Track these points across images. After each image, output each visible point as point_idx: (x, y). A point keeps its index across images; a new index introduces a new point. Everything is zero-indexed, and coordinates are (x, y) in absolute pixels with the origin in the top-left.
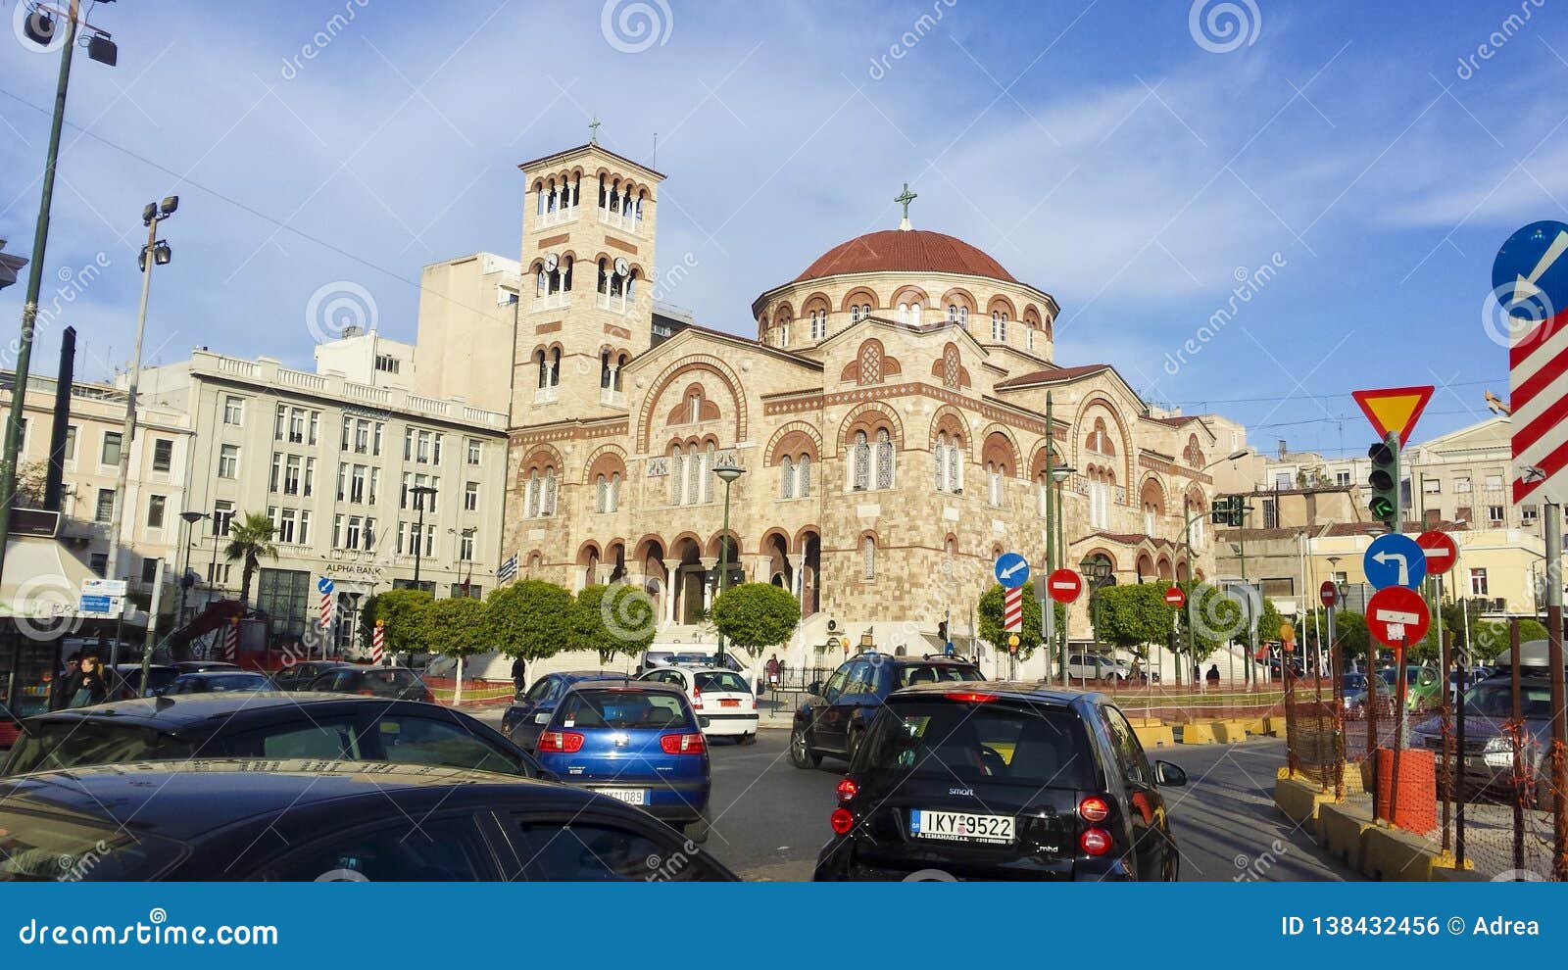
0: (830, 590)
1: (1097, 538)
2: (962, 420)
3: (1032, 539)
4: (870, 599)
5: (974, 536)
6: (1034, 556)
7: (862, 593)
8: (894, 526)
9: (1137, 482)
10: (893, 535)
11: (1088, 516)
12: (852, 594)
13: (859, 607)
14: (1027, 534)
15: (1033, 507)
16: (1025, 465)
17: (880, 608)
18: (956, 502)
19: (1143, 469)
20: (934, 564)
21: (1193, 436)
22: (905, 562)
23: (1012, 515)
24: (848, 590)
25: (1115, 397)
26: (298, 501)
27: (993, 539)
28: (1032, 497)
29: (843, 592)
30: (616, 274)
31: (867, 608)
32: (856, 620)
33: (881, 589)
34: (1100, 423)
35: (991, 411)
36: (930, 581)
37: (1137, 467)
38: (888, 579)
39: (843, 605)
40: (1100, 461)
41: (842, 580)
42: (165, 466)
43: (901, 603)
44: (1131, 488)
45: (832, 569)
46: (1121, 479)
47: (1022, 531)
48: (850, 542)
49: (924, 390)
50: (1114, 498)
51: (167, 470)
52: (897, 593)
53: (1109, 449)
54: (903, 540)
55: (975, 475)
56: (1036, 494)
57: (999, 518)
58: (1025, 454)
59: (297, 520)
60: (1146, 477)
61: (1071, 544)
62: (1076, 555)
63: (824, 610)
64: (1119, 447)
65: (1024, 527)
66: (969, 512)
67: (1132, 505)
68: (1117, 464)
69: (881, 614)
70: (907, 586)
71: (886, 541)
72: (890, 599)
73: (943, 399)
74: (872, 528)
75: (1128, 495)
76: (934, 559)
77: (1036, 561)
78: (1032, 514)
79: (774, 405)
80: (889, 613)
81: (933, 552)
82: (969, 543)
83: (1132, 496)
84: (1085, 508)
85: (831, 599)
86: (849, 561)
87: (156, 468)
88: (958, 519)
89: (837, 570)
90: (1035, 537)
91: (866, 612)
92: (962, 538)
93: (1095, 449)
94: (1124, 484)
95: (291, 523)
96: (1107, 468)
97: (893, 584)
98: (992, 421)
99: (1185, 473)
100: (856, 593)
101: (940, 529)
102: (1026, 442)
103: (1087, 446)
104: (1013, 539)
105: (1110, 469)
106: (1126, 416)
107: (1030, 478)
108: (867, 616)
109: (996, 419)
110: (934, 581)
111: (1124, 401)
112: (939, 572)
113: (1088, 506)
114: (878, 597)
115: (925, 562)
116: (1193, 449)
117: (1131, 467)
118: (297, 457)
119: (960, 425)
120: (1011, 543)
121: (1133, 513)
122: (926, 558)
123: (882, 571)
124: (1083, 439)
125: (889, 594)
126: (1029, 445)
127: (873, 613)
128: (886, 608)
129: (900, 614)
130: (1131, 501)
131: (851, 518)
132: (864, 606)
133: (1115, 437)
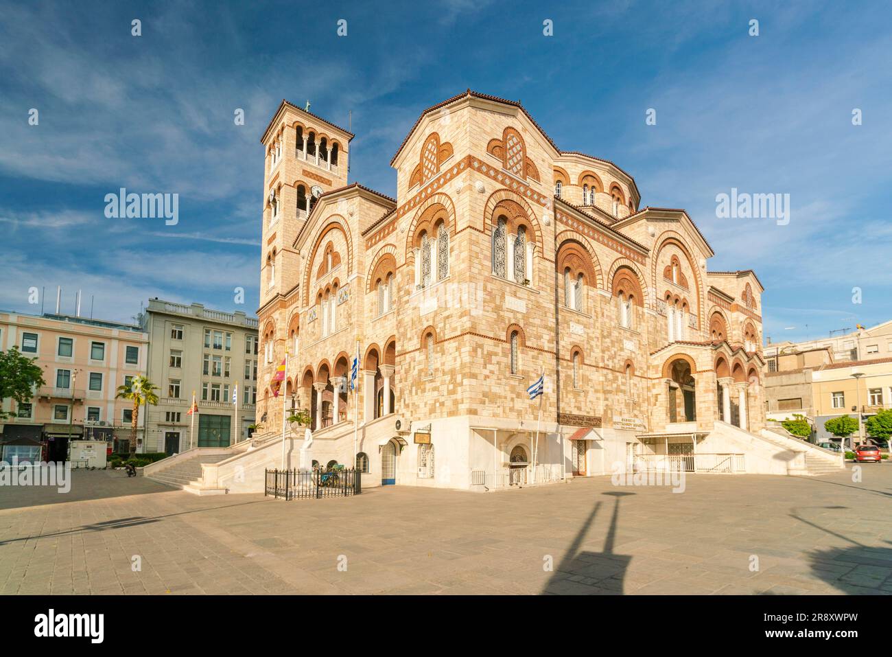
0: (402, 392)
1: (676, 345)
2: (529, 212)
3: (613, 346)
4: (430, 396)
5: (546, 331)
6: (616, 361)
7: (424, 391)
8: (448, 317)
9: (706, 312)
10: (448, 326)
11: (667, 334)
12: (417, 394)
13: (422, 405)
14: (608, 340)
15: (614, 317)
16: (606, 277)
17: (438, 404)
18: (522, 293)
19: (711, 304)
20: (490, 354)
21: (748, 284)
22: (457, 353)
23: (592, 321)
24: (414, 389)
25: (688, 242)
26: (221, 380)
27: (572, 340)
28: (613, 308)
29: (411, 392)
30: (313, 197)
31: (427, 405)
32: (419, 419)
33: (438, 384)
34: (675, 260)
35: (567, 217)
36: (486, 372)
37: (707, 301)
38: (444, 373)
39: (410, 405)
40: (676, 291)
41: (410, 380)
42: (134, 361)
43: (454, 397)
44: (702, 316)
45: (403, 372)
46: (694, 308)
47: (603, 337)
48: (415, 343)
49: (476, 164)
50: (687, 324)
51: (136, 363)
52: (451, 387)
53: (683, 282)
54: (455, 329)
55: (546, 270)
56: (617, 306)
57: (578, 322)
58: (606, 268)
59: (221, 389)
60: (713, 311)
61: (651, 354)
62: (656, 363)
63: (398, 411)
64: (691, 282)
65: (605, 334)
66: (538, 306)
67: (702, 329)
68: (691, 297)
69: (438, 411)
70: (459, 378)
71: (442, 334)
72: (445, 393)
73: (503, 183)
74: (431, 324)
75: (700, 322)
76: (491, 349)
77: (617, 366)
78: (613, 324)
79: (371, 238)
80: (445, 410)
81: (491, 342)
82: (539, 337)
83: (702, 323)
84: (664, 327)
85: (402, 400)
86: (415, 361)
87: (127, 362)
88: (525, 312)
89: (407, 372)
90: (616, 344)
91: (427, 410)
92: (529, 331)
93: (671, 279)
94: (695, 312)
95: (218, 391)
96: (682, 297)
97: (448, 378)
98: (569, 228)
99: (743, 311)
100: (419, 391)
101: (500, 319)
102: (605, 257)
103: (665, 276)
104: (593, 343)
105: (684, 299)
106: (697, 258)
107: (610, 290)
108: (428, 414)
109: (572, 226)
110: (492, 372)
111: (695, 247)
112: (498, 363)
113: (666, 325)
114: (436, 393)
115: (479, 350)
116: (748, 294)
117: (701, 300)
118: (220, 357)
119: (526, 216)
120: (592, 346)
121: (704, 336)
122: (481, 346)
123: (438, 365)
124: (661, 269)
125: (444, 389)
126: (609, 261)
127: (432, 411)
128: (442, 404)
129: (453, 409)
130: (702, 326)
131: (415, 319)
132: (426, 404)
133: (688, 273)
